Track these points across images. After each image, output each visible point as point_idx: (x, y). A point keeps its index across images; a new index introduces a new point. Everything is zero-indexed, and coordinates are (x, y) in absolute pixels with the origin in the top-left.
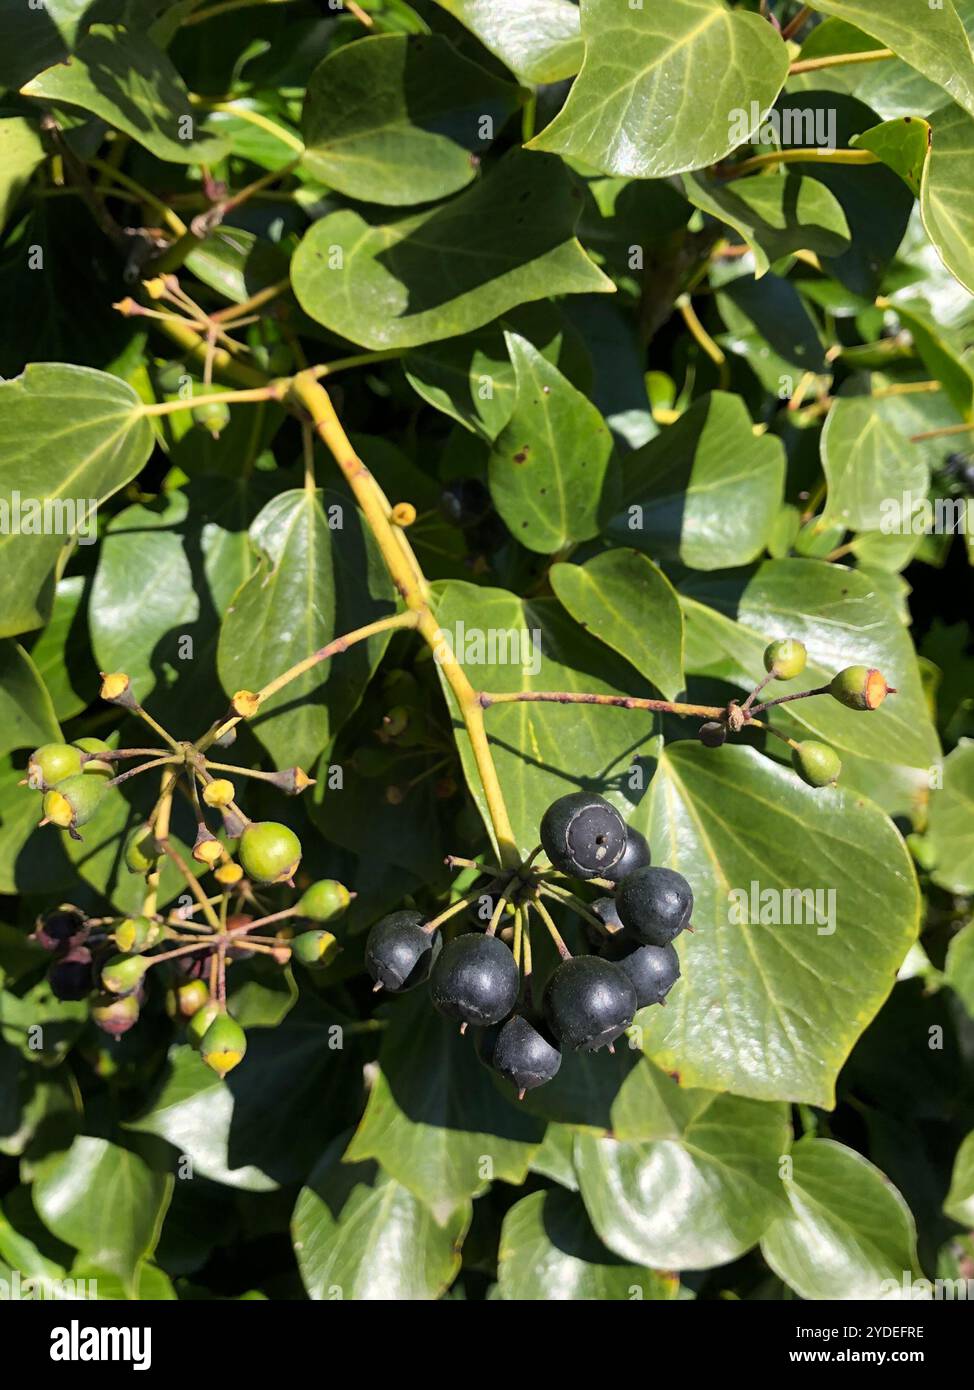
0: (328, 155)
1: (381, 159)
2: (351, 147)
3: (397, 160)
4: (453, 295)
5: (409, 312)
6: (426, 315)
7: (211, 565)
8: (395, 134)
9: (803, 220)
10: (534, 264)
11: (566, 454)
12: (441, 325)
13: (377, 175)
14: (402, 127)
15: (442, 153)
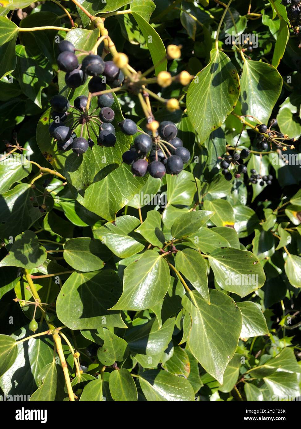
0: (70, 253)
1: (82, 258)
2: (76, 253)
3: (86, 259)
4: (93, 316)
5: (83, 317)
6: (86, 319)
7: (30, 350)
8: (86, 253)
9: (176, 294)
10: (111, 315)
11: (116, 348)
12: (89, 325)
13: (81, 262)
14: (88, 252)
15: (97, 260)
